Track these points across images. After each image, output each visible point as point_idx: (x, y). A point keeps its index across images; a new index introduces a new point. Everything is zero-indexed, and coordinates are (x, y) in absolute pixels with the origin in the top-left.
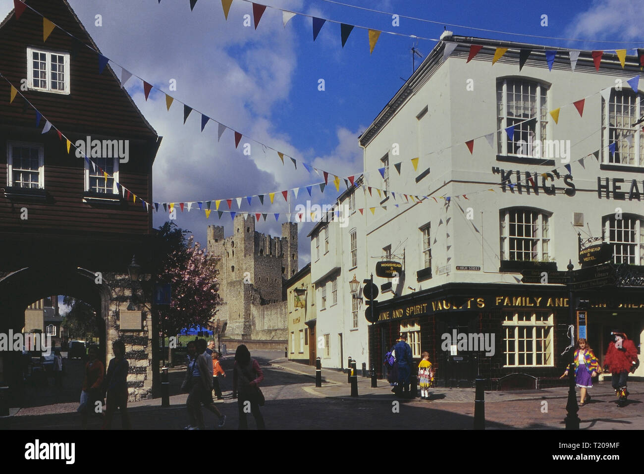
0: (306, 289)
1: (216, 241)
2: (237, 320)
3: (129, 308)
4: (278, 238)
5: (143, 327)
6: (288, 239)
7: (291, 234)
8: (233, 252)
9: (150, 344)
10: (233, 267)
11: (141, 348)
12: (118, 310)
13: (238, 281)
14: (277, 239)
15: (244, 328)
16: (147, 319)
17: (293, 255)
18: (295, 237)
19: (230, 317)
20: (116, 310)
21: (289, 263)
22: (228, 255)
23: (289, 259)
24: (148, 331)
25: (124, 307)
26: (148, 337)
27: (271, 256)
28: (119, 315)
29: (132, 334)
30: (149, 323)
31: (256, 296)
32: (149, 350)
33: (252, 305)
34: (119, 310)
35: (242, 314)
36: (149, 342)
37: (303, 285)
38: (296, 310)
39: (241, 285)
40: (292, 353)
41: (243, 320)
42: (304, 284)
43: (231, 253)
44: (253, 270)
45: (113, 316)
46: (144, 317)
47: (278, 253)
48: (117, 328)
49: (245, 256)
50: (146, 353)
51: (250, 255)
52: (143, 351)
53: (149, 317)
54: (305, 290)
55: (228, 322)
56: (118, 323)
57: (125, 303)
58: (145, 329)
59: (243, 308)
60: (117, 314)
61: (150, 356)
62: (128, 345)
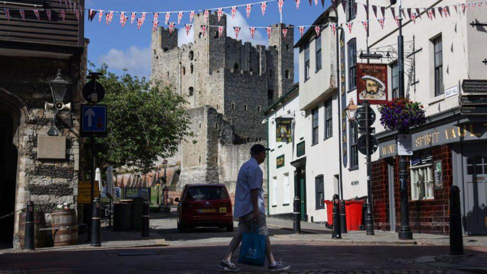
0: (293, 117)
1: (166, 50)
2: (197, 166)
3: (51, 134)
4: (263, 47)
5: (68, 155)
6: (279, 49)
7: (283, 42)
8: (192, 67)
9: (75, 177)
10: (191, 89)
11: (64, 181)
12: (35, 135)
13: (198, 109)
14: (261, 49)
15: (207, 177)
16: (73, 147)
17: (287, 72)
18: (289, 46)
19: (186, 161)
20: (33, 135)
21: (280, 83)
22: (184, 71)
23: (280, 78)
24: (74, 161)
25: (43, 131)
26: (73, 168)
27: (251, 73)
28: (37, 141)
29: (52, 164)
30: (75, 151)
31: (227, 131)
32: (74, 184)
33: (219, 145)
34: (37, 135)
35: (205, 157)
36: (75, 174)
37: (289, 112)
38: (279, 147)
39: (203, 115)
40: (273, 206)
41: (206, 166)
42: (291, 111)
43: (188, 68)
44: (223, 93)
45: (28, 142)
46: (69, 144)
47: (263, 69)
48: (33, 156)
49: (211, 73)
50: (70, 187)
51: (218, 72)
52: (67, 185)
53: (76, 143)
54: (292, 119)
55: (182, 169)
56: (34, 150)
57: (45, 127)
58: (71, 158)
59: (206, 148)
60: (34, 141)
61: (76, 192)
62: (47, 177)
